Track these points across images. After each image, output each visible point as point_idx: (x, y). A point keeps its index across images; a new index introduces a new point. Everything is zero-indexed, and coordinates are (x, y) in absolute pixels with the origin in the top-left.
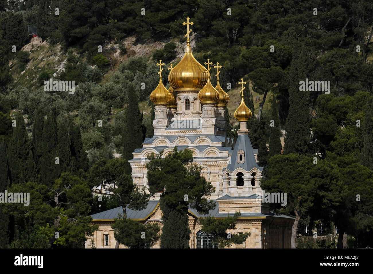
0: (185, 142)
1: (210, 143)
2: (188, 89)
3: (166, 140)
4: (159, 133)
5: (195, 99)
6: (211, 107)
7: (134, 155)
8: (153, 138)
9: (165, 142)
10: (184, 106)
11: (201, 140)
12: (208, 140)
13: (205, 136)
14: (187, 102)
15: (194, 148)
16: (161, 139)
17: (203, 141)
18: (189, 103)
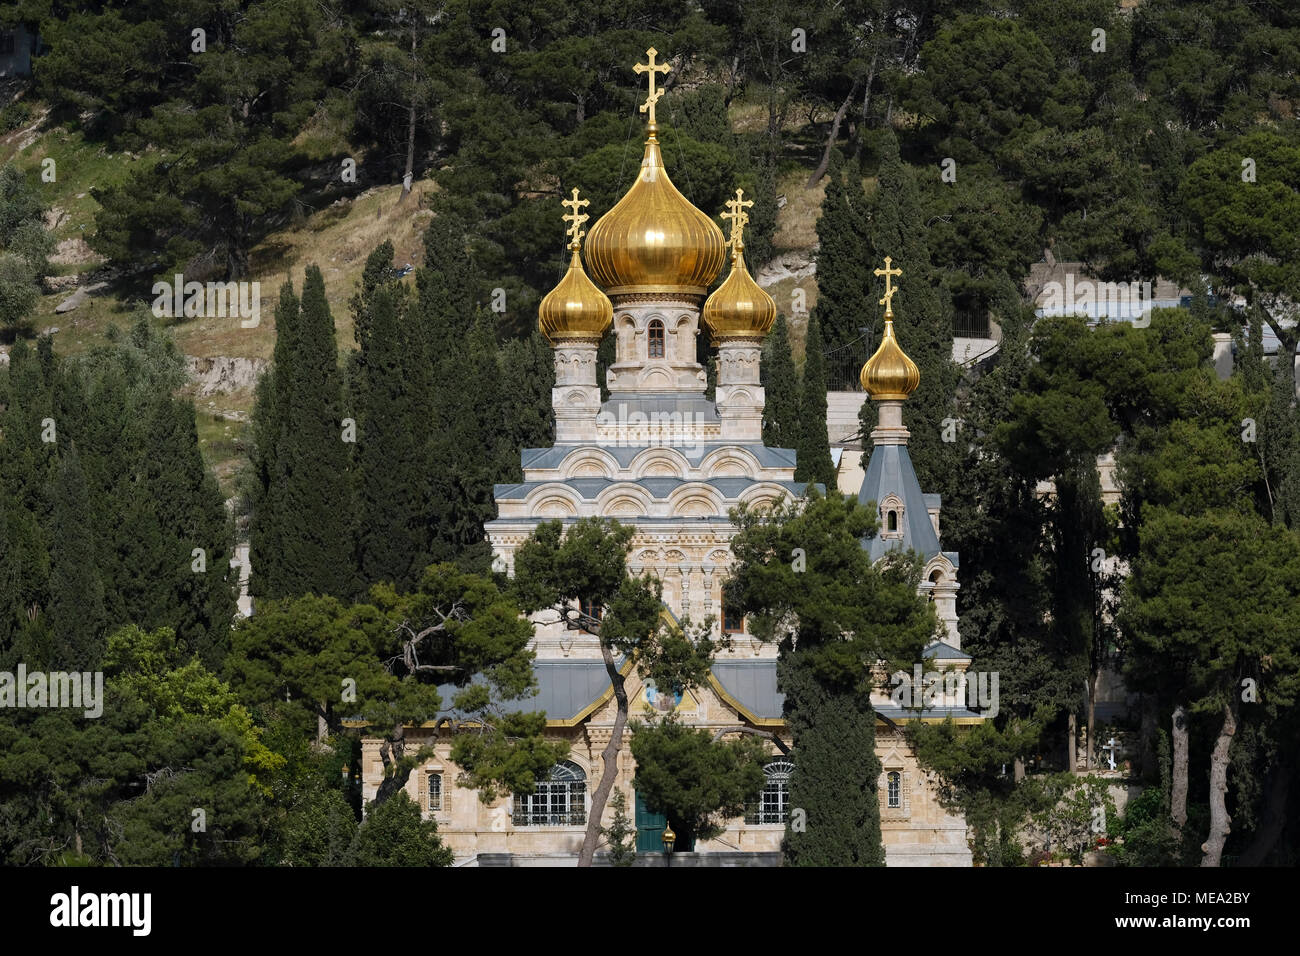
0: (667, 465)
1: (755, 469)
2: (659, 289)
3: (605, 459)
4: (572, 432)
5: (682, 321)
6: (751, 351)
7: (500, 506)
8: (555, 449)
9: (600, 464)
10: (643, 344)
11: (723, 461)
12: (746, 458)
13: (740, 447)
14: (656, 331)
15: (706, 485)
16: (587, 454)
17: (731, 461)
18: (660, 334)
